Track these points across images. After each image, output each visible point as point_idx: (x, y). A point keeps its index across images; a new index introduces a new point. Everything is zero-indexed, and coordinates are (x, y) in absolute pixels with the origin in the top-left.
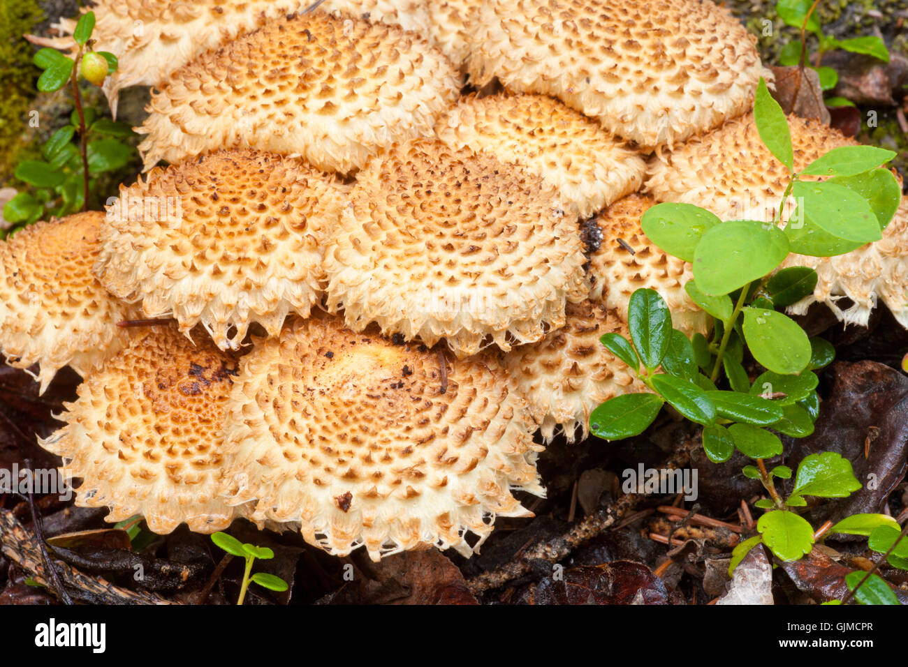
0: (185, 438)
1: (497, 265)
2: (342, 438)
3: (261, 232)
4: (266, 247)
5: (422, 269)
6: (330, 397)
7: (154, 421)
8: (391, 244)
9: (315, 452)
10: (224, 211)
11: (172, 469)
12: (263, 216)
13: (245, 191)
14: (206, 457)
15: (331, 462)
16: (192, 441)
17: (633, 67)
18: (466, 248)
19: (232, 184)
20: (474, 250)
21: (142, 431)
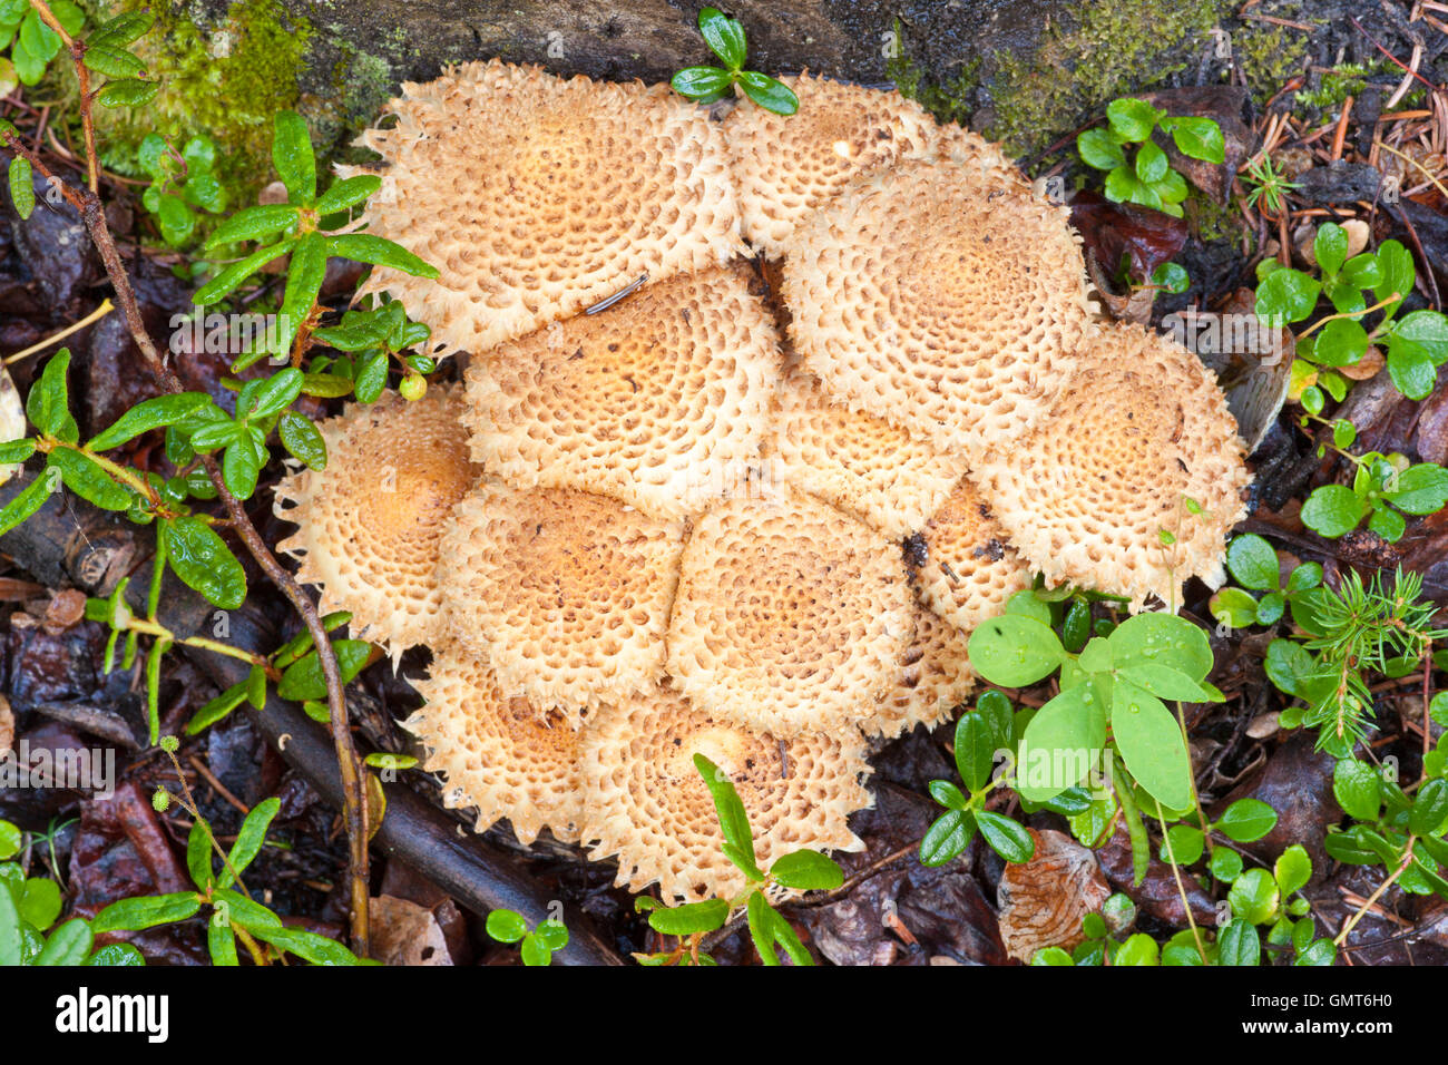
0: (542, 765)
1: (833, 681)
2: (695, 830)
3: (607, 633)
4: (612, 651)
5: (762, 691)
6: (682, 787)
7: (512, 747)
8: (731, 663)
9: (672, 840)
10: (570, 617)
11: (534, 795)
12: (608, 617)
13: (588, 594)
14: (564, 782)
15: (686, 852)
16: (550, 769)
17: (959, 404)
18: (802, 672)
19: (576, 586)
20: (810, 673)
21: (501, 754)
